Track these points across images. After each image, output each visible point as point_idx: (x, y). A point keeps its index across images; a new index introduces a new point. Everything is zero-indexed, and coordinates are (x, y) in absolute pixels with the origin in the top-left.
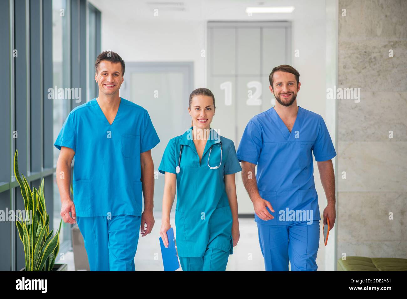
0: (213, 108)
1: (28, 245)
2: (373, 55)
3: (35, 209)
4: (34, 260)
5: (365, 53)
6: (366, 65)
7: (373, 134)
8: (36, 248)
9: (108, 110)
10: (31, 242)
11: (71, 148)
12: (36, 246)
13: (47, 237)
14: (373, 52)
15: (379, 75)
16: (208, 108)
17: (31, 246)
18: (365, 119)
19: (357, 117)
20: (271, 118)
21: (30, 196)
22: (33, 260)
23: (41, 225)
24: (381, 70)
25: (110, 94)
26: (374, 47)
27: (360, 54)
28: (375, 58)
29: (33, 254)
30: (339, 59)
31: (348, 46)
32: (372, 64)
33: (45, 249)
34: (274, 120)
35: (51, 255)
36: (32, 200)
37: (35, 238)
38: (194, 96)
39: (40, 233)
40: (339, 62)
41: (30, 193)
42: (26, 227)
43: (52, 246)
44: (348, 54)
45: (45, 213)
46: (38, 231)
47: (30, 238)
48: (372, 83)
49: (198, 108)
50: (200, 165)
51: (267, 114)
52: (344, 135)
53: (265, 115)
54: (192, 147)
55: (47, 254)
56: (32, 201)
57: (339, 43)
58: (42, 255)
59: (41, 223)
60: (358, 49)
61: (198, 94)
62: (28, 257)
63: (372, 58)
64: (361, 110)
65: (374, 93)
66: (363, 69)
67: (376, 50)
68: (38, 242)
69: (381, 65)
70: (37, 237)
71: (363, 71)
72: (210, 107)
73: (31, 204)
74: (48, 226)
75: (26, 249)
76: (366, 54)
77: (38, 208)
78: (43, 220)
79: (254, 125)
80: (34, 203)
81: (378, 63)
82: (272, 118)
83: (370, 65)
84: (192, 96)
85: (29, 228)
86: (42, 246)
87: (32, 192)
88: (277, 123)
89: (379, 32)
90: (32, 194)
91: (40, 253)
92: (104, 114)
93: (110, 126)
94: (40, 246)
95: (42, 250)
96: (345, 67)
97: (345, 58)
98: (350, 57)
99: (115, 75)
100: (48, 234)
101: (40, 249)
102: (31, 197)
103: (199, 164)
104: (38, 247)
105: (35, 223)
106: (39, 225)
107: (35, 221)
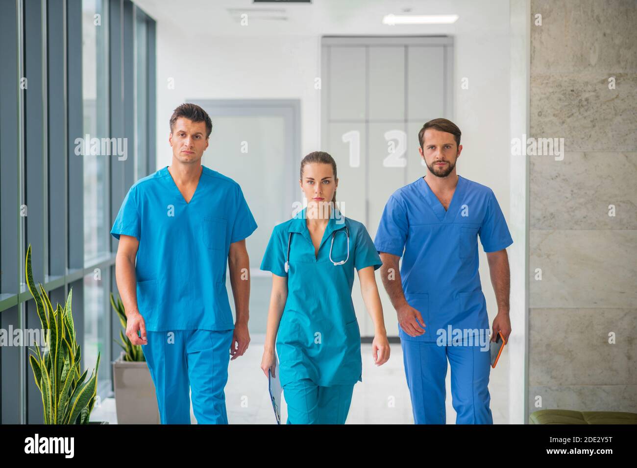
0: (333, 179)
1: (48, 394)
2: (585, 95)
3: (60, 337)
4: (59, 418)
5: (571, 92)
6: (574, 111)
7: (584, 218)
8: (61, 399)
9: (184, 183)
10: (53, 390)
11: (134, 236)
12: (60, 396)
13: (77, 381)
14: (585, 91)
15: (594, 126)
16: (325, 181)
17: (53, 396)
18: (572, 195)
19: (559, 191)
20: (419, 192)
21: (52, 318)
22: (57, 417)
23: (68, 362)
24: (596, 119)
25: (187, 163)
26: (586, 83)
27: (564, 94)
28: (587, 100)
29: (57, 409)
30: (530, 102)
31: (545, 82)
32: (582, 109)
33: (75, 401)
34: (423, 194)
35: (84, 410)
36: (54, 323)
37: (59, 383)
38: (307, 164)
39: (67, 375)
40: (531, 105)
41: (51, 313)
42: (46, 365)
43: (86, 396)
44: (545, 94)
45: (73, 344)
46: (64, 372)
47: (52, 382)
48: (582, 139)
49: (312, 181)
50: (317, 259)
51: (413, 187)
52: (539, 220)
53: (412, 187)
54: (305, 235)
55: (78, 409)
56: (55, 326)
57: (531, 77)
58: (70, 409)
59: (68, 359)
60: (561, 86)
61: (312, 161)
62: (49, 412)
63: (583, 99)
64: (565, 180)
65: (585, 155)
66: (569, 117)
67: (590, 87)
68: (65, 389)
69: (597, 111)
70: (63, 382)
71: (568, 120)
72: (327, 179)
73: (54, 330)
74: (79, 364)
75: (46, 400)
76: (573, 93)
77: (63, 336)
78: (72, 354)
79: (396, 202)
80: (58, 328)
81: (593, 108)
82: (421, 192)
83: (579, 110)
84: (304, 164)
85: (51, 366)
86: (70, 396)
87: (54, 311)
88: (427, 199)
89: (593, 59)
90: (55, 313)
91: (66, 406)
92: (179, 189)
93: (187, 205)
94: (67, 395)
95: (70, 402)
96: (540, 114)
97: (540, 100)
98: (548, 98)
99: (195, 137)
100: (80, 378)
101: (67, 400)
102: (54, 320)
103: (314, 258)
104: (65, 397)
105: (60, 359)
106: (66, 363)
107: (60, 357)
